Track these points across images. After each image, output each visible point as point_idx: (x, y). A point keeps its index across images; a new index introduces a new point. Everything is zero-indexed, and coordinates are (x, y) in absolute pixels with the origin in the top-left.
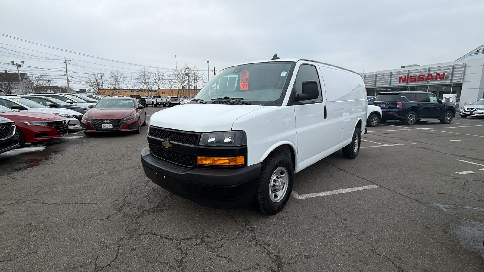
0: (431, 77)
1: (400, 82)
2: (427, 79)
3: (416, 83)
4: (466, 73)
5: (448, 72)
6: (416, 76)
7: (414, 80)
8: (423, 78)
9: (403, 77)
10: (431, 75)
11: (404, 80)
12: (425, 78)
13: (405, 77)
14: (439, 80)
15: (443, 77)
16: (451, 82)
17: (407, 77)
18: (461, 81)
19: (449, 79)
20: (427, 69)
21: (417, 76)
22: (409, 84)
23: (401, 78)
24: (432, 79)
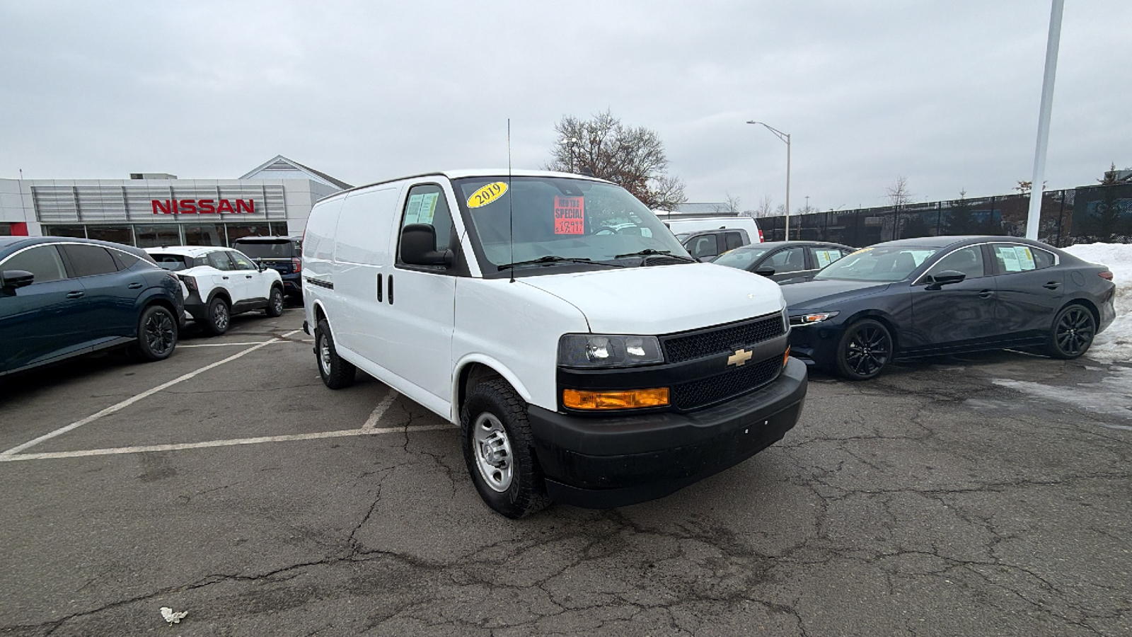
0: (225, 206)
1: (155, 212)
2: (220, 209)
3: (197, 218)
4: (288, 203)
5: (258, 199)
6: (193, 201)
7: (191, 210)
8: (213, 209)
9: (163, 202)
10: (226, 201)
11: (166, 208)
12: (217, 206)
13: (168, 202)
14: (244, 214)
15: (251, 208)
16: (267, 219)
17: (171, 201)
18: (284, 217)
19: (261, 211)
20: (215, 188)
21: (197, 201)
22: (180, 218)
23: (155, 203)
24: (230, 209)
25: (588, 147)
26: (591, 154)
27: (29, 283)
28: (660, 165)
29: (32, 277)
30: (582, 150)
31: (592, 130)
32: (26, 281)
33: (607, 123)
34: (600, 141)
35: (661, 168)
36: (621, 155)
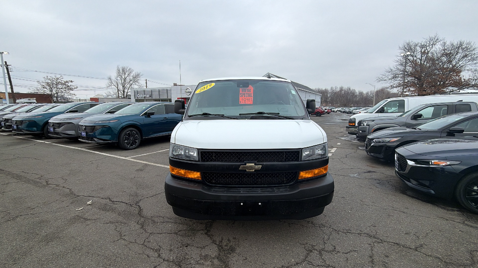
25: (419, 56)
26: (421, 60)
27: (153, 115)
28: (475, 62)
29: (154, 113)
30: (415, 58)
31: (422, 47)
32: (153, 114)
33: (434, 41)
34: (428, 52)
35: (475, 64)
36: (444, 59)
